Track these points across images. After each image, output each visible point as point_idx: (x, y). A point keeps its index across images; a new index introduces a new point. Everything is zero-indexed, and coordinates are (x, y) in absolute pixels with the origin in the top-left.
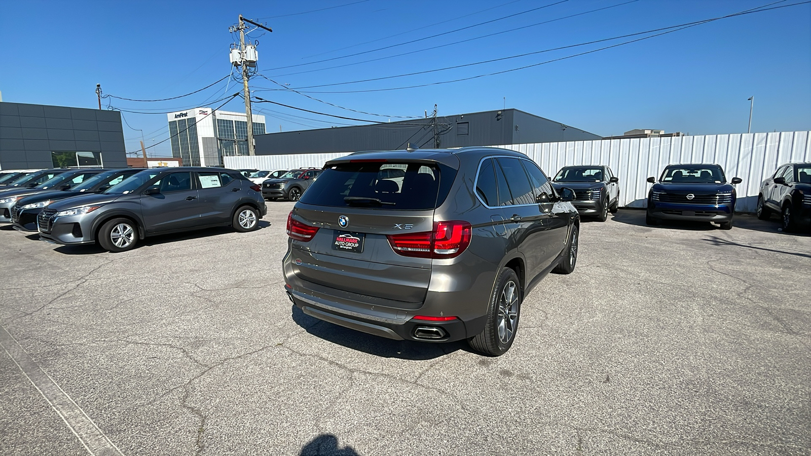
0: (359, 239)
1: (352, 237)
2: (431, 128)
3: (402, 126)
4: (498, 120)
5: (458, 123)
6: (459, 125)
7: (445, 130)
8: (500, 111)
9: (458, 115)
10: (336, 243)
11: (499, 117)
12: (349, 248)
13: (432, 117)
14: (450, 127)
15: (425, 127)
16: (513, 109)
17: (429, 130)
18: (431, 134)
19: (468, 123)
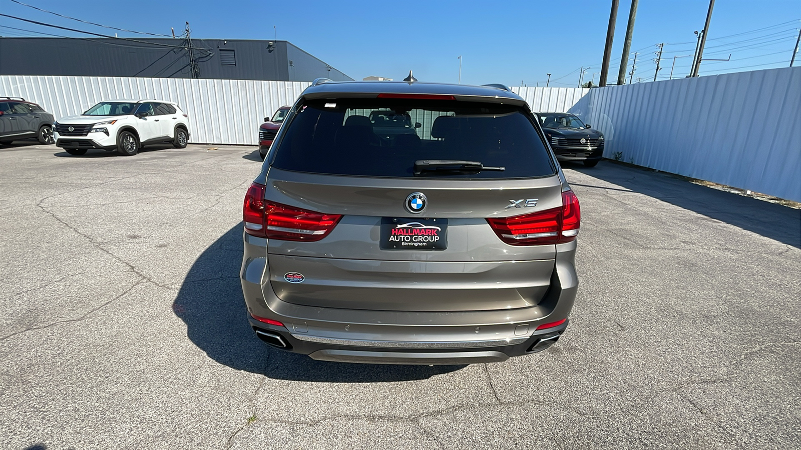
0: (440, 229)
1: (425, 227)
2: (183, 52)
3: (139, 44)
4: (270, 51)
5: (220, 50)
6: (222, 52)
7: (204, 56)
8: (271, 41)
9: (220, 40)
10: (392, 238)
11: (271, 49)
12: (421, 244)
13: (183, 37)
14: (210, 53)
15: (175, 50)
16: (286, 42)
17: (180, 54)
18: (186, 60)
19: (234, 51)
